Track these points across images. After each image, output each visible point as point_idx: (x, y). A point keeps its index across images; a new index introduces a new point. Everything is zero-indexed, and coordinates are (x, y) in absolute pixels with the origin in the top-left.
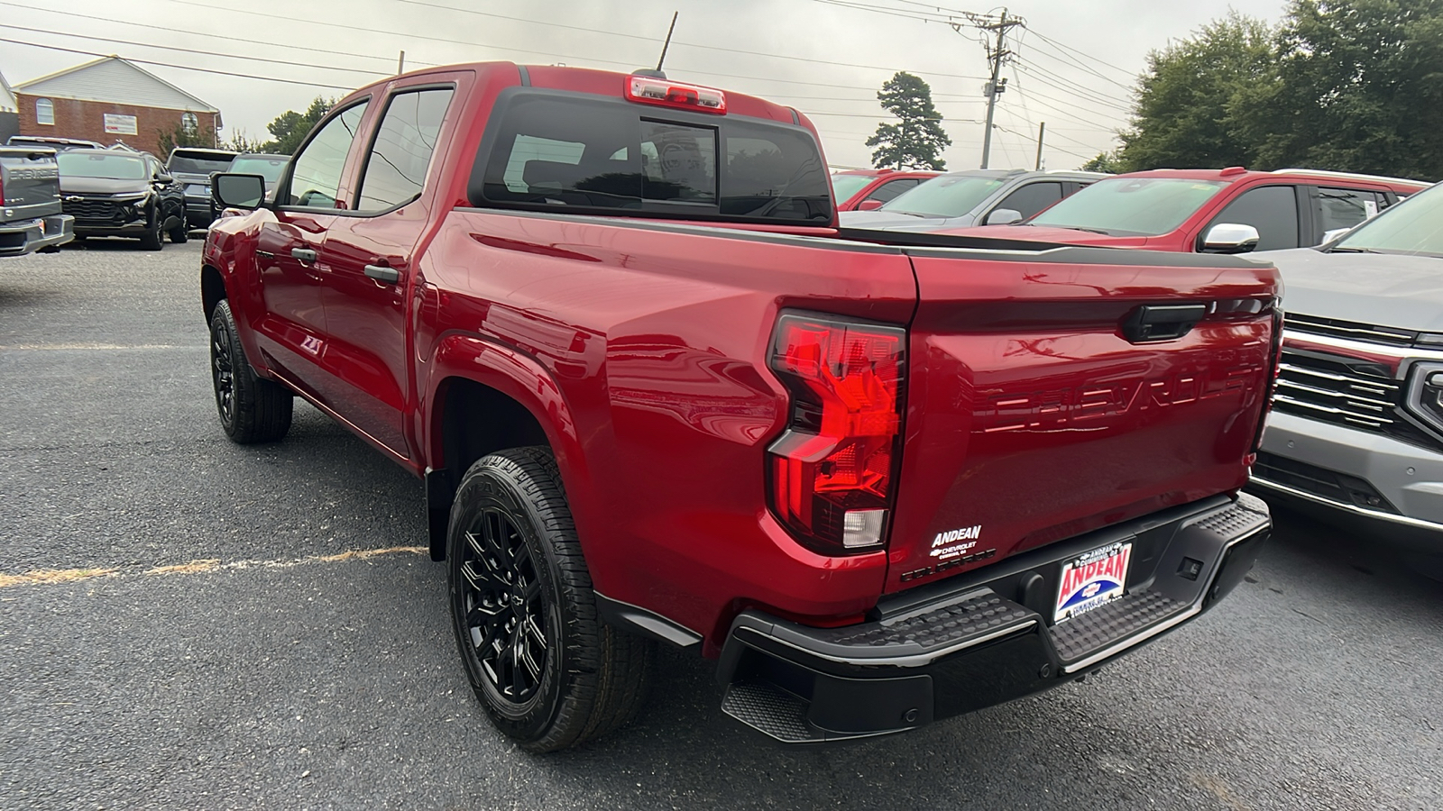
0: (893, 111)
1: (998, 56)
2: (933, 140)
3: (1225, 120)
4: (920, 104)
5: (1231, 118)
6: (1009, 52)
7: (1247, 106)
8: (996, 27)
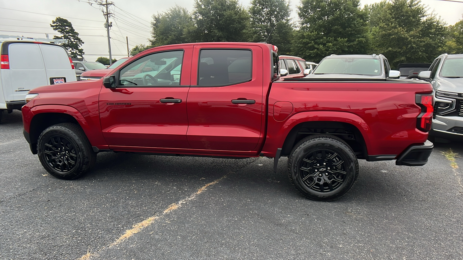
0: (59, 31)
1: (107, 15)
2: (77, 42)
3: (183, 36)
4: (69, 29)
5: (185, 36)
6: (111, 13)
7: (189, 32)
8: (105, 5)
